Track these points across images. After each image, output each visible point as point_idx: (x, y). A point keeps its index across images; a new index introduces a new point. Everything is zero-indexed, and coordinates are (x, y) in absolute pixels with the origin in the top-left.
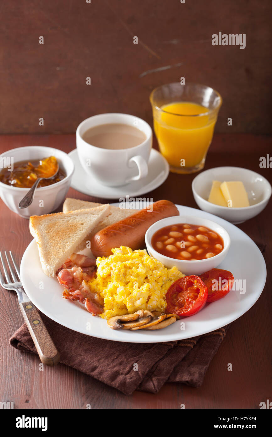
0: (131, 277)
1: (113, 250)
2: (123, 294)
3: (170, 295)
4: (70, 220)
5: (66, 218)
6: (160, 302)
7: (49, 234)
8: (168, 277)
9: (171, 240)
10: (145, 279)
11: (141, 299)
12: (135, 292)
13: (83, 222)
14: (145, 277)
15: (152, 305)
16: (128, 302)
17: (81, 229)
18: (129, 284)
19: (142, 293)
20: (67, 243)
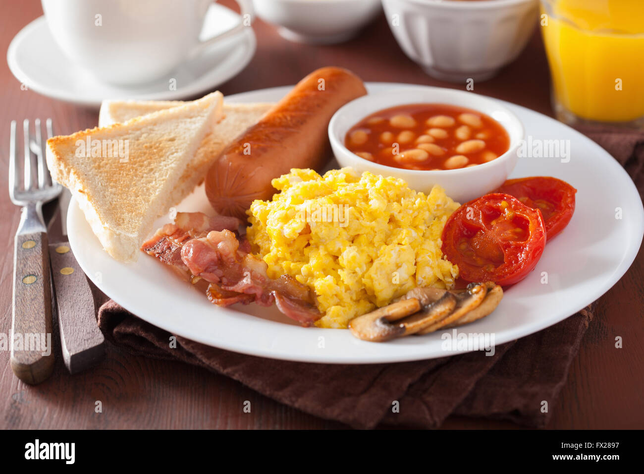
3: (451, 248)
4: (141, 137)
5: (130, 134)
8: (430, 213)
10: (390, 222)
11: (404, 267)
13: (172, 135)
14: (389, 219)
15: (425, 278)
16: (375, 280)
17: (174, 151)
18: (362, 240)
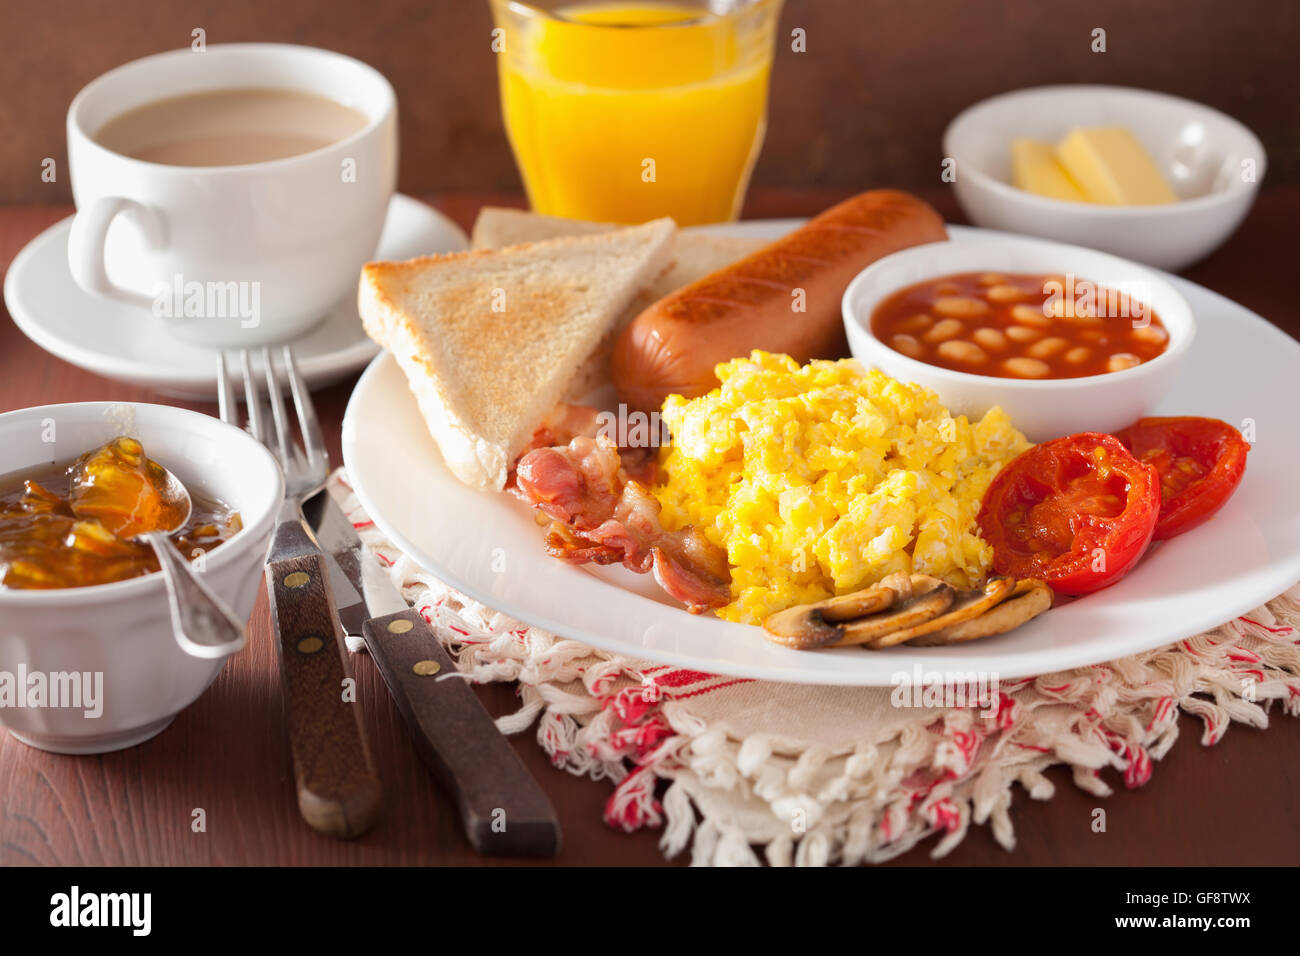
0: (830, 452)
1: (720, 370)
2: (806, 518)
3: (996, 516)
4: (528, 277)
6: (962, 545)
7: (455, 326)
8: (974, 454)
9: (947, 327)
11: (888, 532)
12: (859, 508)
13: (584, 282)
14: (887, 453)
16: (832, 550)
17: (583, 308)
18: (828, 481)
19: (886, 510)
20: (537, 356)
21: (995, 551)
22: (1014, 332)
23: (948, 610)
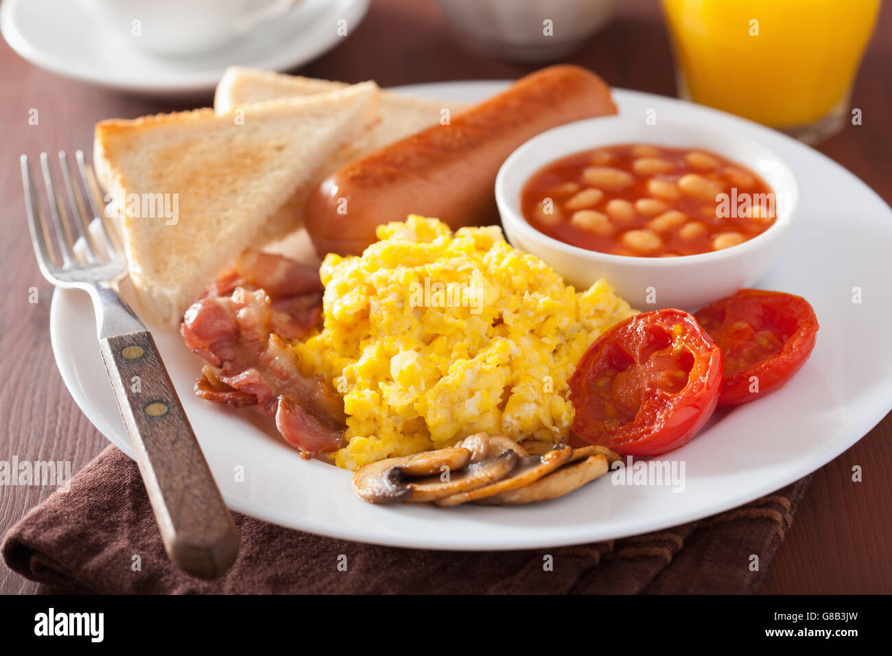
1: (381, 230)
2: (411, 378)
6: (551, 406)
8: (578, 320)
9: (592, 195)
10: (494, 325)
12: (458, 371)
13: (283, 141)
15: (518, 418)
17: (276, 166)
19: (480, 374)
20: (225, 210)
21: (576, 413)
22: (643, 205)
23: (506, 477)
